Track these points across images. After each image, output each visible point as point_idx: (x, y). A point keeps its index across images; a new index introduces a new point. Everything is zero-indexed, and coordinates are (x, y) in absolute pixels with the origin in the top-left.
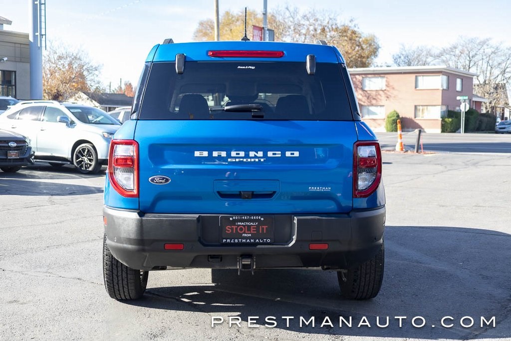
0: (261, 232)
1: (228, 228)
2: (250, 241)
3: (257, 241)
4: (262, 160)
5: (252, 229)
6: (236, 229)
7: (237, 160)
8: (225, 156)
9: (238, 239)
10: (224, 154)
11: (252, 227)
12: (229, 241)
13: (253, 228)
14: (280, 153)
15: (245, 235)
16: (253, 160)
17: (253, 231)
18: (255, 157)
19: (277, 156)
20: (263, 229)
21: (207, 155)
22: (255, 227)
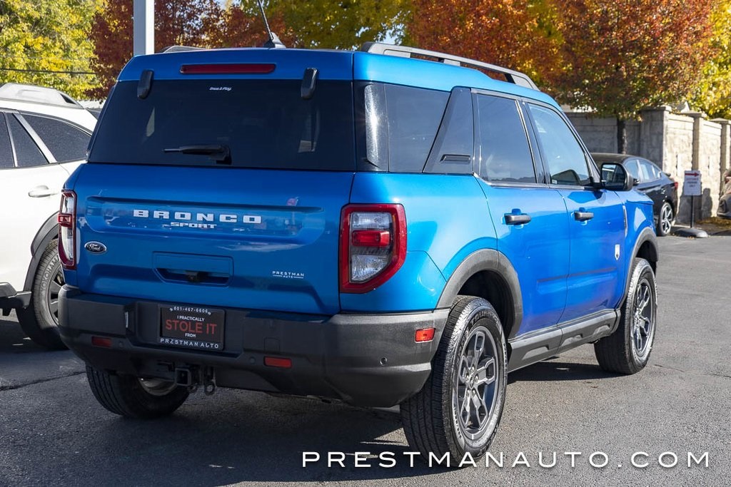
0: (208, 332)
1: (169, 322)
2: (194, 344)
3: (202, 345)
4: (212, 226)
5: (197, 327)
6: (178, 324)
7: (182, 225)
8: (168, 217)
9: (179, 339)
10: (166, 215)
11: (197, 324)
12: (167, 341)
13: (199, 326)
14: (235, 217)
15: (189, 335)
16: (200, 226)
17: (199, 330)
18: (204, 221)
19: (231, 221)
20: (210, 327)
21: (147, 216)
22: (201, 324)
